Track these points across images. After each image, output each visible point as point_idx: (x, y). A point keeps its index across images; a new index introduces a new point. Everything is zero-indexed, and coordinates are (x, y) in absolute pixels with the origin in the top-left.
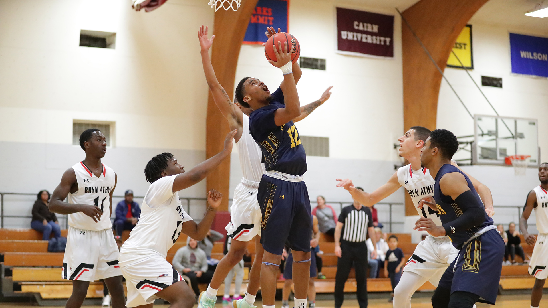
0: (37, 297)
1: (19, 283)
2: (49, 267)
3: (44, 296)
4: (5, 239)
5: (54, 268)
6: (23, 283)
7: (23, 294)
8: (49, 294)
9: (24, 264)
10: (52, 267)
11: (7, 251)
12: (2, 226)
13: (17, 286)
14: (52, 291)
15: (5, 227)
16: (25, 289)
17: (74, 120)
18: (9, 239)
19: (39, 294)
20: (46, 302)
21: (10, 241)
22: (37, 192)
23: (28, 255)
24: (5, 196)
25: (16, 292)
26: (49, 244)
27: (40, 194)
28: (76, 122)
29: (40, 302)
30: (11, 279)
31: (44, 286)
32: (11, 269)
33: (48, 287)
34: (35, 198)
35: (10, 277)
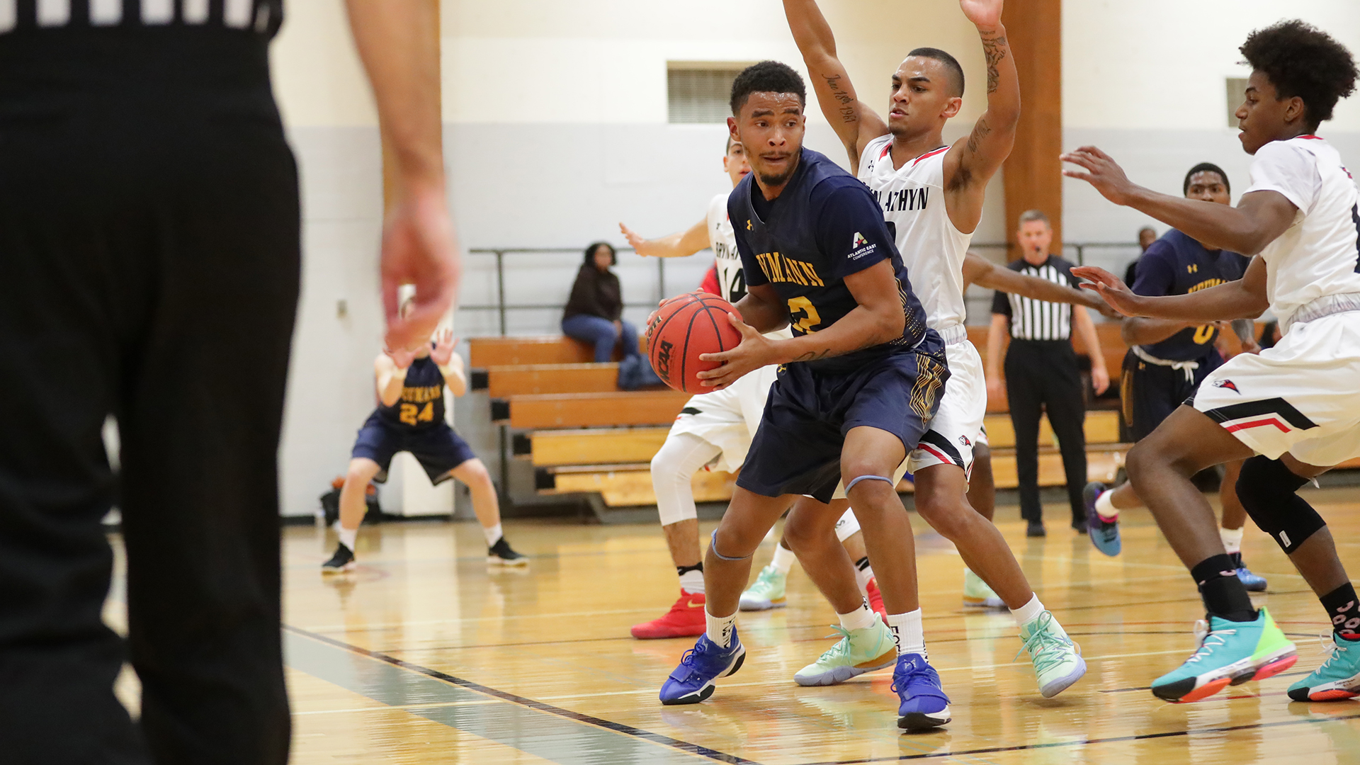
0: (595, 503)
1: (550, 471)
2: (622, 427)
3: (613, 499)
4: (510, 363)
5: (636, 431)
6: (560, 470)
7: (560, 496)
8: (625, 494)
9: (559, 421)
10: (631, 427)
11: (517, 392)
12: (503, 330)
13: (545, 478)
14: (633, 487)
15: (511, 334)
16: (565, 484)
17: (669, 63)
18: (520, 363)
19: (599, 495)
20: (619, 514)
21: (523, 368)
22: (586, 244)
23: (568, 401)
24: (507, 258)
25: (544, 492)
26: (620, 371)
27: (591, 252)
28: (675, 67)
29: (602, 516)
30: (529, 462)
31: (611, 477)
32: (528, 435)
33: (622, 478)
34: (579, 259)
35: (525, 457)
